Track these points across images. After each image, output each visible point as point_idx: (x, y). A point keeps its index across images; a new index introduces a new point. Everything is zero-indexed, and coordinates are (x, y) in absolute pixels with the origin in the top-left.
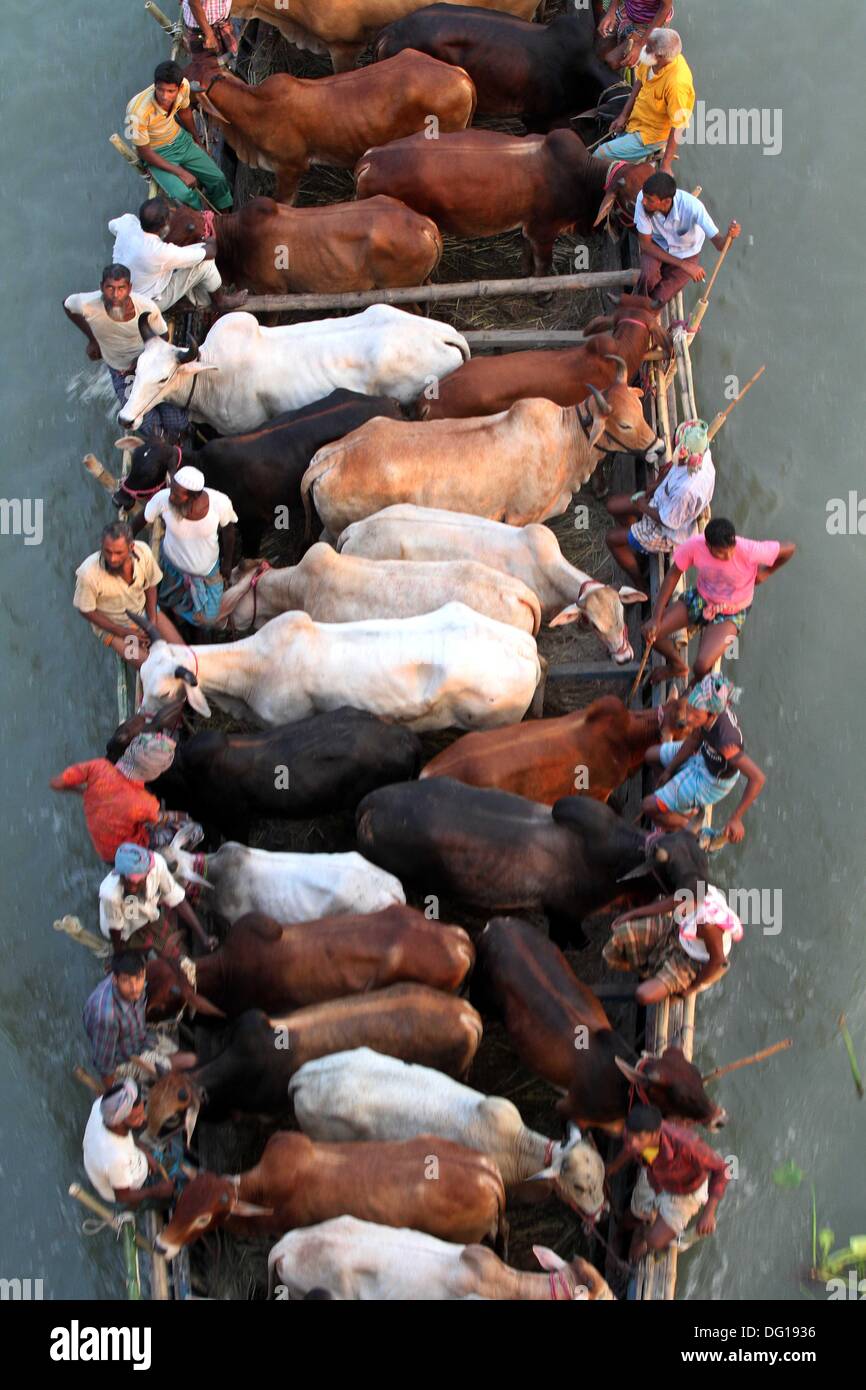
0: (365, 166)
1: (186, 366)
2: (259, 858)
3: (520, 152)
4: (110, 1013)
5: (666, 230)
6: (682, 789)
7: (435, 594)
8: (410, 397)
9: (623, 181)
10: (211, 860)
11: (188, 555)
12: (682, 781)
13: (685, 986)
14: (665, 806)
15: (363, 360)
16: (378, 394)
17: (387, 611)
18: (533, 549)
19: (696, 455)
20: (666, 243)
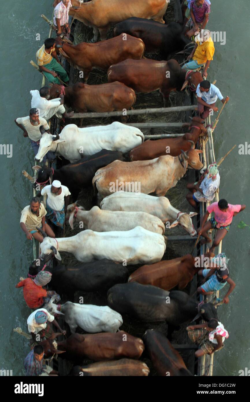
0: (110, 71)
1: (55, 141)
2: (78, 307)
3: (159, 66)
4: (32, 364)
5: (207, 96)
6: (209, 286)
7: (132, 224)
8: (125, 151)
9: (190, 77)
10: (62, 306)
11: (55, 204)
12: (210, 283)
13: (210, 352)
14: (204, 291)
15: (110, 141)
16: (115, 150)
17: (117, 228)
18: (162, 205)
19: (214, 175)
20: (206, 99)
